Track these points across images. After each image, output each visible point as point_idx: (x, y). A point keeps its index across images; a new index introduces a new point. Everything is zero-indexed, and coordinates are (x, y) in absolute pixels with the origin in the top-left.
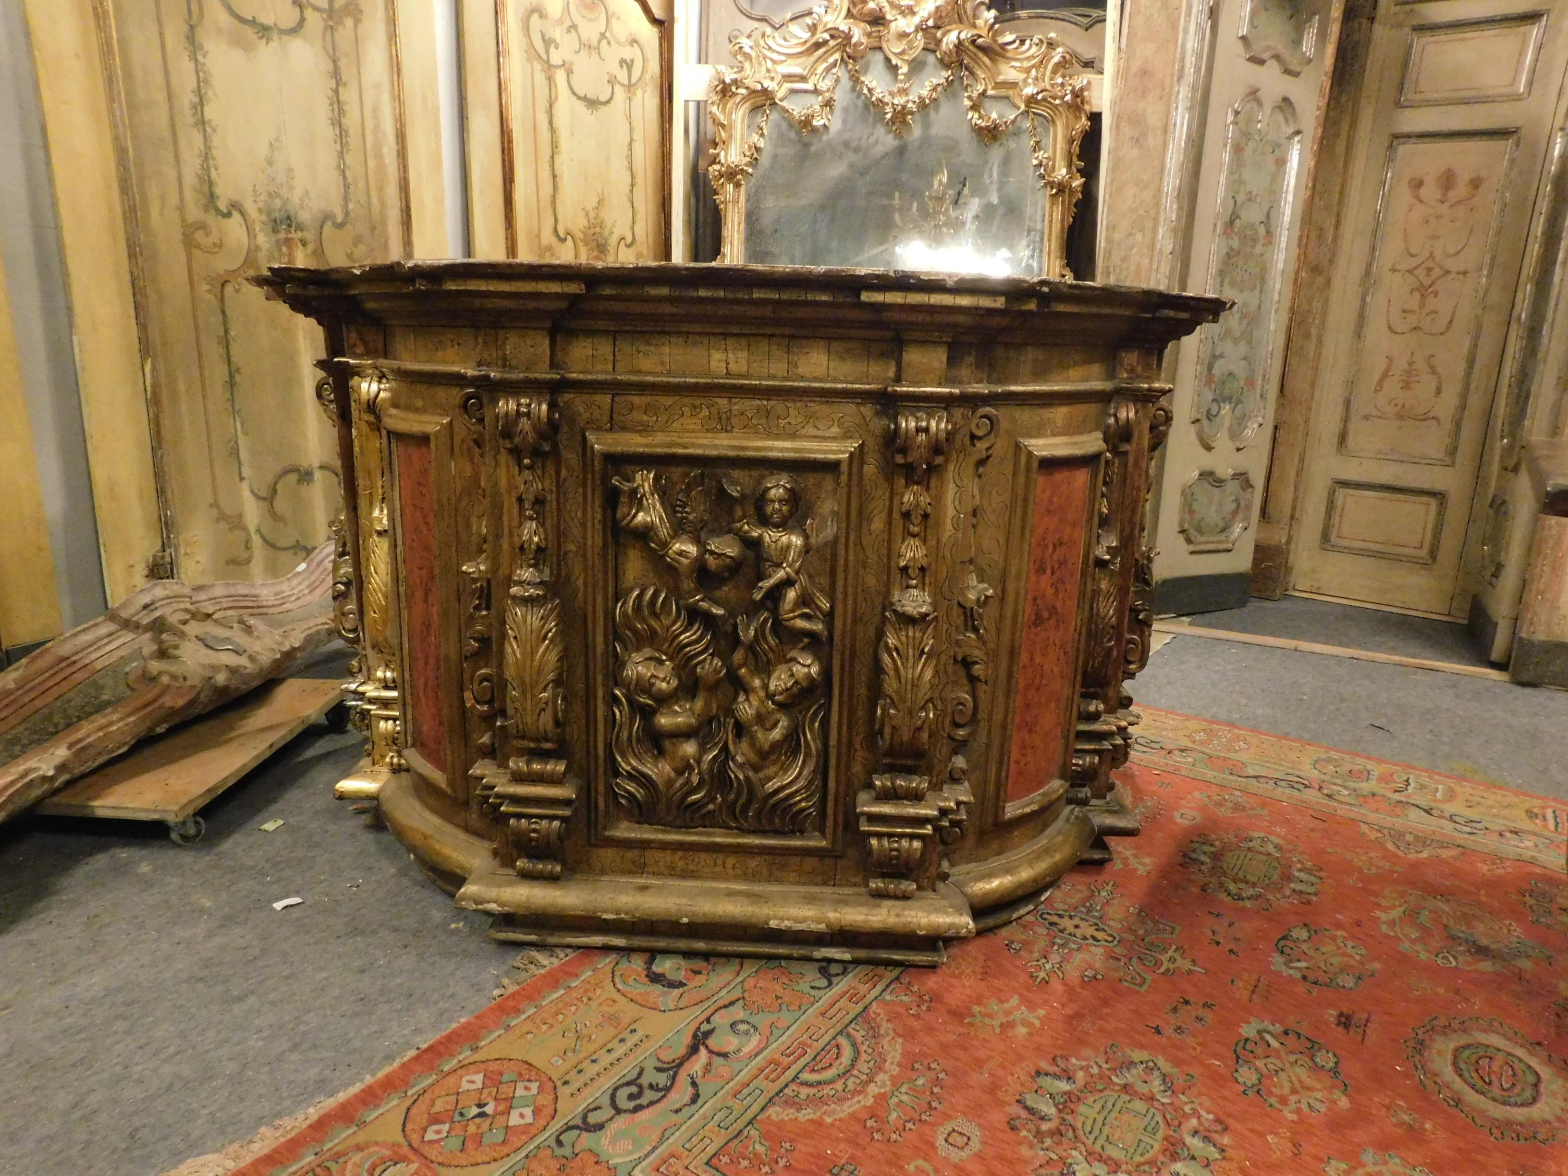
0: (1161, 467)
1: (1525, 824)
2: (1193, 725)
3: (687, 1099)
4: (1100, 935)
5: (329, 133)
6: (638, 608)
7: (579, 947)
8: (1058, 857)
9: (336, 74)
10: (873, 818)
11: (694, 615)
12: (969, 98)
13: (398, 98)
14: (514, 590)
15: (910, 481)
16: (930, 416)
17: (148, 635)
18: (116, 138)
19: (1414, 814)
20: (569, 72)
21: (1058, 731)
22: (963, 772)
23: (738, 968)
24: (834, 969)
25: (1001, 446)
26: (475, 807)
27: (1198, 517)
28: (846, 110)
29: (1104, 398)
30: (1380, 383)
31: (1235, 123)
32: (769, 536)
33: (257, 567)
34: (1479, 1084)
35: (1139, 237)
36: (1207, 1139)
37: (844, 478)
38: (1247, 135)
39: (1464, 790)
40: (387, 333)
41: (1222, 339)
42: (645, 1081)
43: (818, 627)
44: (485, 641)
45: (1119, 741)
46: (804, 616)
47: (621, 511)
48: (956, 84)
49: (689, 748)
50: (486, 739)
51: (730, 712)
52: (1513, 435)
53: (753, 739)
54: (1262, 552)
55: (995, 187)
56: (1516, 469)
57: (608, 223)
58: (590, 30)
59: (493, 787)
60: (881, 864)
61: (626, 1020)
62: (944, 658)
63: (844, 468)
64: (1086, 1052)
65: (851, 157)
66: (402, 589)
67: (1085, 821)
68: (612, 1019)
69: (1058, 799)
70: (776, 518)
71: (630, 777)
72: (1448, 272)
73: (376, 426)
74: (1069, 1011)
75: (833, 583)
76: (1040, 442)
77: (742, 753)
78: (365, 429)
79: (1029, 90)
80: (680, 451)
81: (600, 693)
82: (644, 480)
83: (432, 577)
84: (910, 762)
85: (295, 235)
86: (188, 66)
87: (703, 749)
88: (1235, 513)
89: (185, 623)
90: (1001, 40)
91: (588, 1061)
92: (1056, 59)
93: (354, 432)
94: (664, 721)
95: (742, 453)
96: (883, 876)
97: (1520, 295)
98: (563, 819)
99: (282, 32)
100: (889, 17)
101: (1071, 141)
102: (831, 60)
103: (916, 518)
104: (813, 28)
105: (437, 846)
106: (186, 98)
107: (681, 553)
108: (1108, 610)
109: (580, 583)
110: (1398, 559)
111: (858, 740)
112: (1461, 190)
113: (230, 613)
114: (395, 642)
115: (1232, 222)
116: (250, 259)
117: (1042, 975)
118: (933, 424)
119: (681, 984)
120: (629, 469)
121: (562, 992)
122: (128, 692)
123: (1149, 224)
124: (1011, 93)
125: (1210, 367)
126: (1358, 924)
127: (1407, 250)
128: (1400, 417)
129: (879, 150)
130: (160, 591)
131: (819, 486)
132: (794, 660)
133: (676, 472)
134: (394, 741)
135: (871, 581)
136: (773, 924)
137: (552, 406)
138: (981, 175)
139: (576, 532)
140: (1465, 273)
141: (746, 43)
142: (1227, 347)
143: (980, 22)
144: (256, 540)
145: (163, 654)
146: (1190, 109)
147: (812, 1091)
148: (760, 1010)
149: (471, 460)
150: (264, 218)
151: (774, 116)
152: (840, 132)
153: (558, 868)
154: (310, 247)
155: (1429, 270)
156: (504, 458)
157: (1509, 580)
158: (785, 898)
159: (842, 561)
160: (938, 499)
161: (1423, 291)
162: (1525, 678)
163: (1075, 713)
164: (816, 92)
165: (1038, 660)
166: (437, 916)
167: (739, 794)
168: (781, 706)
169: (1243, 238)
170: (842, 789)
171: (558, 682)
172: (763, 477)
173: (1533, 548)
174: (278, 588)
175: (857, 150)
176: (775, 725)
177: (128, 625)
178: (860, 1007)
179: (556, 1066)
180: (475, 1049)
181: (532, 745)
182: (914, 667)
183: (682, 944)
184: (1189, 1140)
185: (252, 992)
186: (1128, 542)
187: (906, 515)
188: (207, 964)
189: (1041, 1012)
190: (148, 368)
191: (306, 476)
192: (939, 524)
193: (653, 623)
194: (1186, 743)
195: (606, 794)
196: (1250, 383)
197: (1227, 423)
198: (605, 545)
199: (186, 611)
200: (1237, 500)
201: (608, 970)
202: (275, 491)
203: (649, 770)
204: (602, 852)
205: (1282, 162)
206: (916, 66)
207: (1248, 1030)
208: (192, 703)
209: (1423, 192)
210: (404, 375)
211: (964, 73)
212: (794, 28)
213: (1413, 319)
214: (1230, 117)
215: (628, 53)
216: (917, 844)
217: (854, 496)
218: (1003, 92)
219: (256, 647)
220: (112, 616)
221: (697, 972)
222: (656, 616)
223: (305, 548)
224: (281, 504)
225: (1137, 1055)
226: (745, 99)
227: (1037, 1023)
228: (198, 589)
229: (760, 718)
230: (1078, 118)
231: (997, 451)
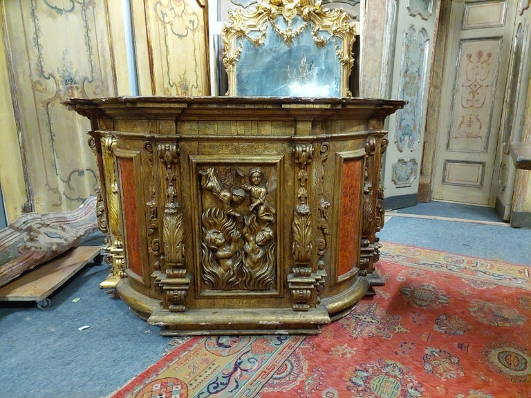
0: (385, 159)
1: (519, 276)
2: (400, 247)
3: (234, 387)
4: (373, 321)
5: (85, 48)
6: (210, 215)
7: (192, 336)
8: (357, 294)
9: (87, 27)
10: (293, 283)
11: (229, 216)
12: (314, 32)
13: (110, 35)
14: (166, 211)
15: (300, 168)
16: (306, 146)
17: (26, 233)
18: (6, 51)
19: (480, 274)
20: (172, 25)
21: (354, 251)
22: (323, 266)
23: (249, 339)
24: (282, 337)
25: (330, 155)
26: (153, 288)
27: (398, 176)
28: (270, 37)
29: (365, 137)
30: (460, 125)
31: (406, 37)
32: (254, 189)
33: (64, 206)
34: (507, 365)
35: (374, 79)
36: (416, 390)
37: (278, 168)
38: (410, 41)
39: (497, 265)
40: (114, 122)
41: (404, 113)
42: (219, 382)
43: (271, 218)
44: (155, 229)
45: (375, 253)
46: (266, 215)
47: (203, 182)
48: (309, 27)
49: (229, 262)
50: (157, 263)
51: (243, 249)
52: (506, 141)
53: (251, 258)
54: (421, 186)
55: (323, 63)
56: (508, 153)
57: (188, 80)
58: (178, 10)
59: (160, 281)
60: (297, 300)
61: (211, 360)
62: (314, 227)
63: (278, 165)
64: (372, 362)
65: (274, 54)
66: (124, 212)
67: (366, 281)
68: (206, 360)
69: (356, 274)
70: (256, 183)
71: (209, 274)
72: (482, 86)
73: (112, 155)
74: (365, 348)
75: (276, 203)
76: (344, 153)
77: (248, 263)
78: (107, 156)
79: (334, 28)
80: (222, 161)
81: (198, 245)
82: (210, 171)
83: (135, 208)
84: (305, 263)
85: (74, 86)
86: (32, 24)
87: (234, 262)
88: (411, 173)
89: (39, 228)
90: (324, 11)
91: (198, 376)
92: (344, 17)
93: (103, 157)
94: (220, 253)
95: (244, 161)
96: (298, 303)
97: (506, 93)
98: (186, 290)
99: (66, 11)
100: (284, 3)
101: (350, 46)
102: (265, 19)
103: (303, 181)
104: (258, 8)
105: (139, 303)
106: (31, 36)
107: (224, 196)
108: (369, 209)
109: (189, 207)
110: (469, 186)
111: (287, 257)
112: (484, 58)
113: (55, 224)
114: (121, 231)
115: (406, 72)
116: (57, 95)
117: (355, 336)
118: (308, 149)
119: (230, 346)
120: (205, 168)
121: (187, 352)
122: (19, 254)
123: (377, 74)
124: (328, 29)
125: (400, 123)
126: (463, 313)
127: (467, 79)
128: (468, 137)
129: (282, 51)
130: (29, 217)
131: (270, 172)
132: (264, 230)
133: (221, 169)
134: (122, 267)
135: (289, 202)
136: (261, 323)
137: (177, 147)
138: (319, 59)
139: (187, 190)
140: (487, 86)
141: (234, 14)
142: (406, 116)
143: (316, 4)
144: (64, 197)
145: (31, 240)
146: (391, 33)
147: (278, 381)
148: (258, 354)
149: (148, 166)
150: (62, 80)
151: (245, 40)
152: (268, 46)
153: (184, 308)
154: (80, 90)
155: (475, 86)
156: (160, 165)
157: (508, 192)
158: (264, 313)
159: (279, 196)
160: (310, 175)
161: (474, 93)
162: (516, 225)
163: (360, 244)
164: (260, 31)
165: (346, 226)
166: (140, 328)
167: (247, 278)
168: (260, 246)
169: (410, 78)
170: (282, 274)
171: (183, 242)
172: (251, 169)
173: (515, 180)
174: (73, 214)
175: (275, 52)
176: (258, 253)
177: (18, 229)
178: (292, 351)
179: (187, 379)
180: (157, 375)
181: (174, 265)
182: (305, 231)
183: (229, 332)
184: (410, 390)
185: (73, 361)
186: (375, 185)
187: (300, 180)
188: (55, 352)
189: (355, 349)
190: (20, 135)
191: (81, 173)
192: (310, 183)
193: (215, 220)
194: (399, 253)
195: (201, 281)
196: (415, 128)
197: (407, 142)
198: (198, 194)
199: (40, 223)
200: (412, 169)
201: (203, 343)
202: (70, 179)
203: (215, 271)
204: (199, 301)
205: (423, 50)
206: (295, 21)
207: (427, 351)
208: (43, 257)
209: (472, 59)
210: (121, 136)
211: (311, 23)
212: (251, 7)
213: (470, 103)
214: (405, 35)
215: (192, 18)
216: (309, 292)
217: (282, 174)
218: (325, 29)
219: (66, 235)
220: (12, 227)
221: (235, 342)
222: (216, 217)
223: (82, 199)
224: (72, 184)
225: (390, 362)
226: (235, 34)
227: (354, 352)
228: (43, 215)
229: (253, 251)
230: (351, 37)
231: (329, 157)
